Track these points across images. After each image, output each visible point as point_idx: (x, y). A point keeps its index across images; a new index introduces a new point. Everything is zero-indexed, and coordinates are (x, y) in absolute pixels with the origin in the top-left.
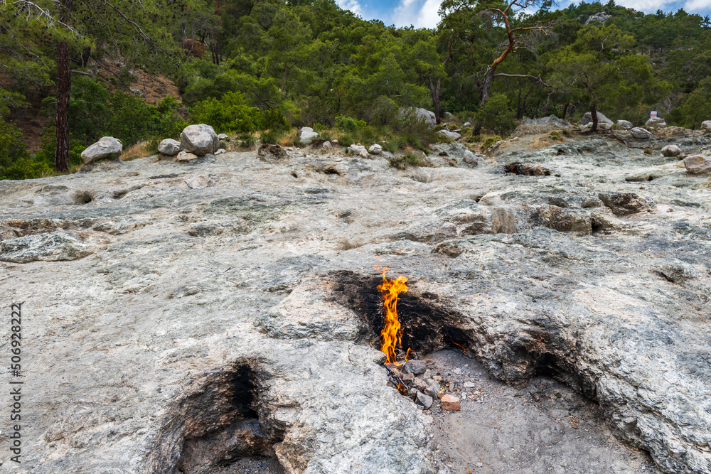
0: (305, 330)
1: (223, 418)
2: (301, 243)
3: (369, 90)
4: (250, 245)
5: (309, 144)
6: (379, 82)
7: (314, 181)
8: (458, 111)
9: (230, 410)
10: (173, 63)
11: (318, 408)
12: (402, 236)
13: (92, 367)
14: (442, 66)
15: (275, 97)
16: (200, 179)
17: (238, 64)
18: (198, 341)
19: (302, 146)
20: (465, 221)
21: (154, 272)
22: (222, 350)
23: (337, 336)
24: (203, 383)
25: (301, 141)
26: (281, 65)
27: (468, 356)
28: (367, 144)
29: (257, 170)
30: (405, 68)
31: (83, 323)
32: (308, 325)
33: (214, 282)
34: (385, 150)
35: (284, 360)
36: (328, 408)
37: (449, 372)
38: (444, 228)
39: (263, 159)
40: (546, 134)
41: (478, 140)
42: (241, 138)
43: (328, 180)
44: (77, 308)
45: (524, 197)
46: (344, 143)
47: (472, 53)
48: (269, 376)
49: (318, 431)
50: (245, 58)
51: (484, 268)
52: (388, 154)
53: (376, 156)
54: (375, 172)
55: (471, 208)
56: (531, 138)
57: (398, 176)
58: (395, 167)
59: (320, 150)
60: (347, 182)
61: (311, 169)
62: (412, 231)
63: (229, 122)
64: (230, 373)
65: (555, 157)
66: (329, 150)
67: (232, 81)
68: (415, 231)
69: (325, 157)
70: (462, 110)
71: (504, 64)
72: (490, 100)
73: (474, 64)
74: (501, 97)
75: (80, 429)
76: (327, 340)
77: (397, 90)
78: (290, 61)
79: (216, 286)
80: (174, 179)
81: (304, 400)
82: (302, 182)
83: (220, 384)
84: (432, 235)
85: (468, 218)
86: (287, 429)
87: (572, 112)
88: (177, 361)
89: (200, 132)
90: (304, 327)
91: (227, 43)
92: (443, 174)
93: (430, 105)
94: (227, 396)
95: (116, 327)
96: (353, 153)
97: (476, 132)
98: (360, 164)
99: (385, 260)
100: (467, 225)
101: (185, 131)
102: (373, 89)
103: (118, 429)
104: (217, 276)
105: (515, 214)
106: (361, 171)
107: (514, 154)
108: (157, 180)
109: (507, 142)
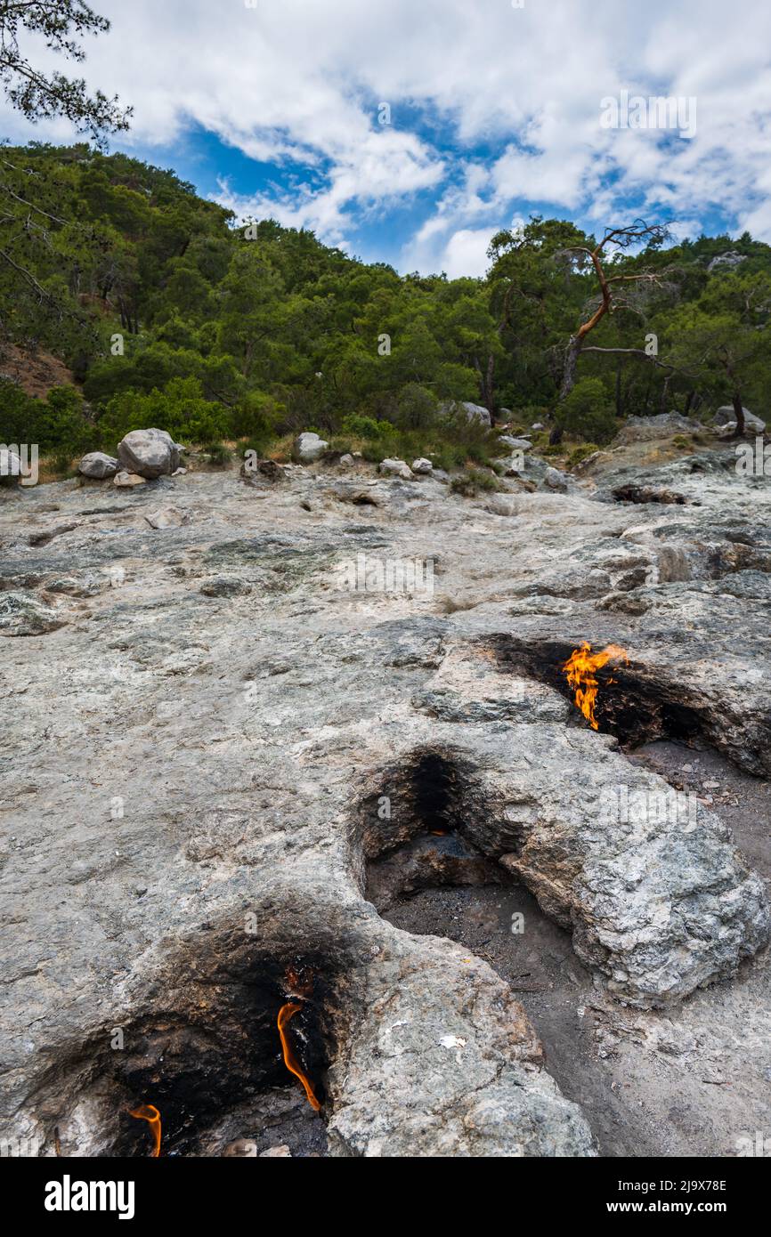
0: (495, 709)
1: (403, 831)
2: (379, 604)
3: (385, 374)
4: (306, 608)
5: (319, 460)
6: (402, 361)
7: (337, 515)
8: (520, 407)
9: (412, 820)
10: (88, 333)
11: (566, 802)
12: (534, 591)
13: (199, 769)
14: (497, 333)
15: (234, 385)
16: (169, 514)
17: (171, 333)
18: (340, 730)
19: (306, 462)
20: (621, 566)
21: (195, 646)
22: (385, 739)
23: (541, 715)
24: (380, 781)
25: (302, 454)
26: (240, 335)
27: (695, 749)
28: (409, 459)
29: (246, 499)
30: (440, 340)
31: (130, 716)
32: (499, 702)
33: (306, 655)
34: (435, 467)
35: (483, 748)
36: (581, 800)
37: (674, 771)
38: (593, 578)
39: (249, 484)
40: (667, 441)
41: (560, 452)
42: (207, 451)
43: (360, 514)
44: (108, 697)
45: (689, 532)
46: (372, 458)
47: (543, 316)
48: (474, 768)
49: (580, 829)
50: (182, 325)
51: (695, 627)
52: (439, 473)
53: (425, 477)
54: (429, 500)
55: (626, 548)
56: (645, 447)
57: (464, 507)
58: (459, 492)
59: (336, 468)
60: (390, 517)
61: (332, 497)
62: (548, 583)
63: (180, 426)
64: (409, 767)
65: (688, 476)
66: (350, 468)
67: (164, 361)
68: (551, 582)
69: (345, 478)
70: (526, 405)
71: (595, 332)
72: (578, 389)
73: (545, 334)
74: (593, 384)
75: (240, 842)
76: (530, 721)
77: (430, 373)
78: (257, 329)
79: (311, 662)
80: (121, 514)
81: (539, 793)
82: (320, 517)
83: (398, 784)
84: (578, 589)
85: (626, 561)
86: (525, 832)
87: (697, 406)
88: (326, 755)
89: (150, 442)
90: (494, 705)
91: (145, 300)
92: (534, 502)
93: (477, 396)
94: (408, 801)
95: (193, 719)
96: (390, 472)
97: (556, 439)
98: (406, 489)
99: (532, 623)
100: (625, 573)
101: (127, 439)
102: (393, 373)
103: (295, 840)
104: (307, 646)
105: (688, 556)
106: (409, 499)
107: (623, 471)
108: (95, 517)
109: (607, 453)
